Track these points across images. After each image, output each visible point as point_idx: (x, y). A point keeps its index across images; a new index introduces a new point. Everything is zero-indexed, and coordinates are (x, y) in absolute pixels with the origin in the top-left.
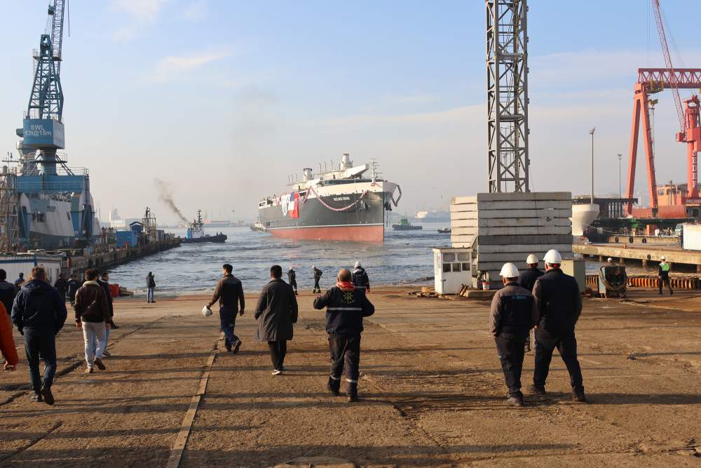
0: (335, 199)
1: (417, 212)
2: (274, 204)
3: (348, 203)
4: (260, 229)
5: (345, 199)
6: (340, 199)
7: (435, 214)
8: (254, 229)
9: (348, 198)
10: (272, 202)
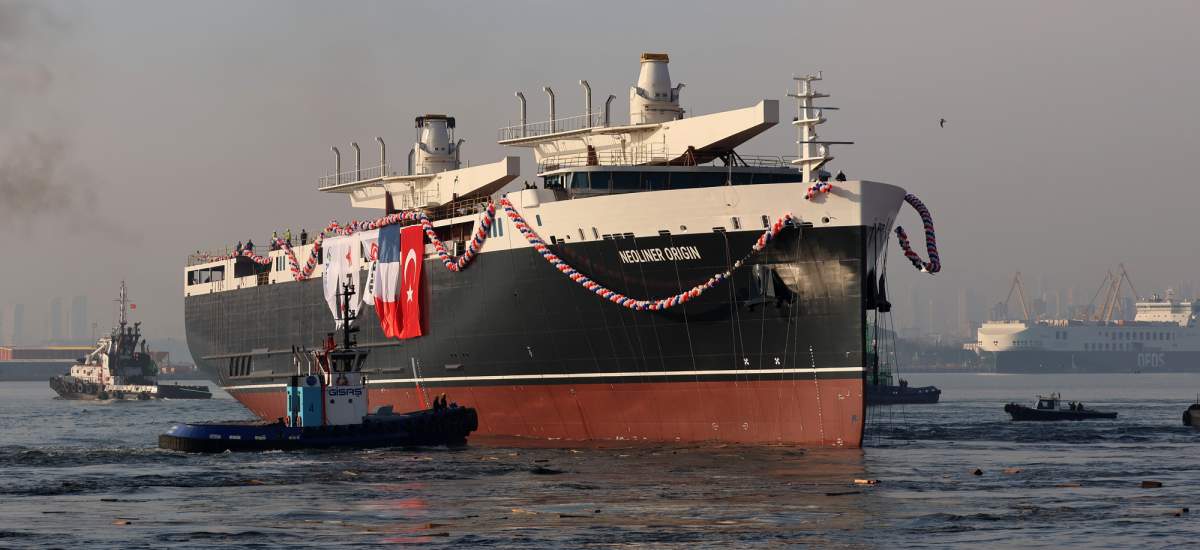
0: (626, 257)
1: (975, 326)
2: (277, 276)
3: (689, 273)
4: (93, 389)
5: (675, 254)
6: (651, 255)
7: (1061, 333)
8: (70, 390)
9: (694, 253)
10: (268, 267)
